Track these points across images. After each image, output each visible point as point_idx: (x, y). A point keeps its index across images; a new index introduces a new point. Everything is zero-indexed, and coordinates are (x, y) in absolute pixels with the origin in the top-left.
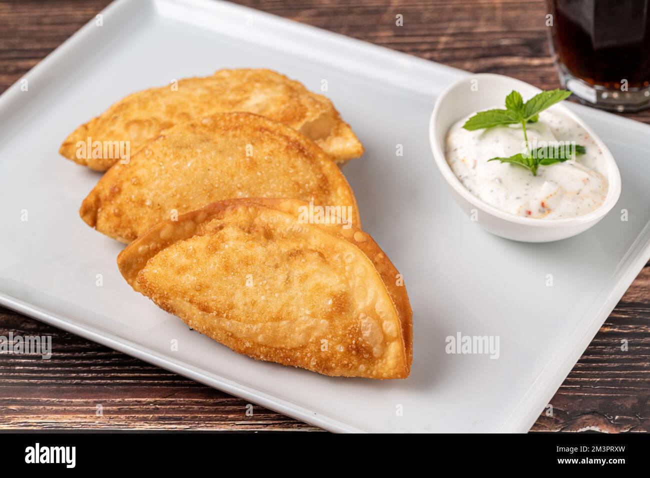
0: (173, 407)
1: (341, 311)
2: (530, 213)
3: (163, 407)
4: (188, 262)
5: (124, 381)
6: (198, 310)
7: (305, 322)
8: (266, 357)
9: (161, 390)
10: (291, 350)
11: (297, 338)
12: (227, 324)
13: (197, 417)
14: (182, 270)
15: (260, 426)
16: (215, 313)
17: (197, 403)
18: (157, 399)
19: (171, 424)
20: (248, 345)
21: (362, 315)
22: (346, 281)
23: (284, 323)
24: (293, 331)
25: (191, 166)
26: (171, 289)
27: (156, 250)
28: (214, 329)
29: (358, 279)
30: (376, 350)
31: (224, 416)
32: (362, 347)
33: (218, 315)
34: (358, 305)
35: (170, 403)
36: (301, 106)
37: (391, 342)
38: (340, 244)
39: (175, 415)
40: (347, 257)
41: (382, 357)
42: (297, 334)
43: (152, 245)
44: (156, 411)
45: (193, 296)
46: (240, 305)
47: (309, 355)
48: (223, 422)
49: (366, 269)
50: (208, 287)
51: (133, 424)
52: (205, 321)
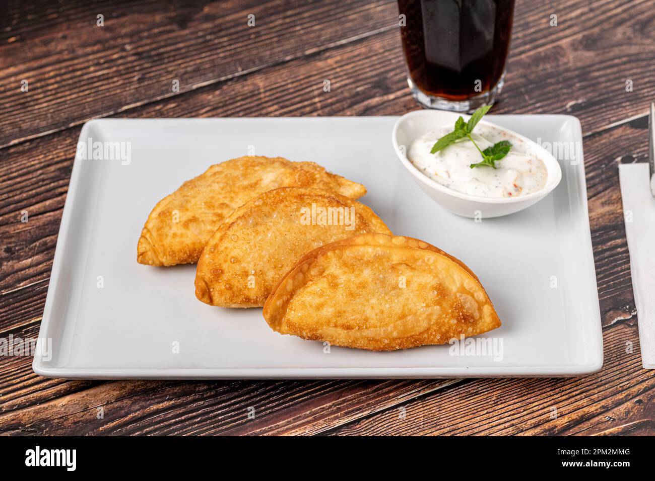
0: (348, 403)
1: (444, 297)
2: (510, 194)
3: (342, 406)
4: (322, 300)
5: (301, 399)
6: (343, 330)
7: (424, 312)
8: (400, 346)
9: (331, 395)
10: (419, 335)
11: (424, 325)
12: (368, 333)
13: (369, 403)
14: (319, 307)
15: (415, 394)
16: (357, 328)
17: (362, 395)
18: (334, 402)
19: (357, 414)
20: (386, 342)
21: (458, 295)
22: (436, 276)
23: (409, 318)
24: (418, 321)
25: (271, 236)
26: (317, 323)
27: (287, 301)
28: (357, 339)
29: (443, 271)
30: (477, 315)
31: (386, 396)
32: (467, 316)
33: (359, 329)
34: (452, 289)
35: (344, 401)
36: (308, 172)
37: (483, 306)
38: (418, 253)
39: (354, 408)
40: (428, 260)
41: (481, 318)
42: (422, 323)
43: (285, 298)
44: (339, 410)
45: (336, 322)
46: (373, 316)
47: (434, 333)
48: (390, 400)
49: (447, 263)
50: (345, 312)
51: (332, 423)
52: (350, 337)
